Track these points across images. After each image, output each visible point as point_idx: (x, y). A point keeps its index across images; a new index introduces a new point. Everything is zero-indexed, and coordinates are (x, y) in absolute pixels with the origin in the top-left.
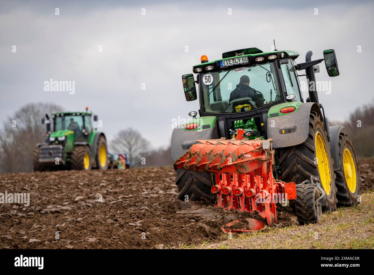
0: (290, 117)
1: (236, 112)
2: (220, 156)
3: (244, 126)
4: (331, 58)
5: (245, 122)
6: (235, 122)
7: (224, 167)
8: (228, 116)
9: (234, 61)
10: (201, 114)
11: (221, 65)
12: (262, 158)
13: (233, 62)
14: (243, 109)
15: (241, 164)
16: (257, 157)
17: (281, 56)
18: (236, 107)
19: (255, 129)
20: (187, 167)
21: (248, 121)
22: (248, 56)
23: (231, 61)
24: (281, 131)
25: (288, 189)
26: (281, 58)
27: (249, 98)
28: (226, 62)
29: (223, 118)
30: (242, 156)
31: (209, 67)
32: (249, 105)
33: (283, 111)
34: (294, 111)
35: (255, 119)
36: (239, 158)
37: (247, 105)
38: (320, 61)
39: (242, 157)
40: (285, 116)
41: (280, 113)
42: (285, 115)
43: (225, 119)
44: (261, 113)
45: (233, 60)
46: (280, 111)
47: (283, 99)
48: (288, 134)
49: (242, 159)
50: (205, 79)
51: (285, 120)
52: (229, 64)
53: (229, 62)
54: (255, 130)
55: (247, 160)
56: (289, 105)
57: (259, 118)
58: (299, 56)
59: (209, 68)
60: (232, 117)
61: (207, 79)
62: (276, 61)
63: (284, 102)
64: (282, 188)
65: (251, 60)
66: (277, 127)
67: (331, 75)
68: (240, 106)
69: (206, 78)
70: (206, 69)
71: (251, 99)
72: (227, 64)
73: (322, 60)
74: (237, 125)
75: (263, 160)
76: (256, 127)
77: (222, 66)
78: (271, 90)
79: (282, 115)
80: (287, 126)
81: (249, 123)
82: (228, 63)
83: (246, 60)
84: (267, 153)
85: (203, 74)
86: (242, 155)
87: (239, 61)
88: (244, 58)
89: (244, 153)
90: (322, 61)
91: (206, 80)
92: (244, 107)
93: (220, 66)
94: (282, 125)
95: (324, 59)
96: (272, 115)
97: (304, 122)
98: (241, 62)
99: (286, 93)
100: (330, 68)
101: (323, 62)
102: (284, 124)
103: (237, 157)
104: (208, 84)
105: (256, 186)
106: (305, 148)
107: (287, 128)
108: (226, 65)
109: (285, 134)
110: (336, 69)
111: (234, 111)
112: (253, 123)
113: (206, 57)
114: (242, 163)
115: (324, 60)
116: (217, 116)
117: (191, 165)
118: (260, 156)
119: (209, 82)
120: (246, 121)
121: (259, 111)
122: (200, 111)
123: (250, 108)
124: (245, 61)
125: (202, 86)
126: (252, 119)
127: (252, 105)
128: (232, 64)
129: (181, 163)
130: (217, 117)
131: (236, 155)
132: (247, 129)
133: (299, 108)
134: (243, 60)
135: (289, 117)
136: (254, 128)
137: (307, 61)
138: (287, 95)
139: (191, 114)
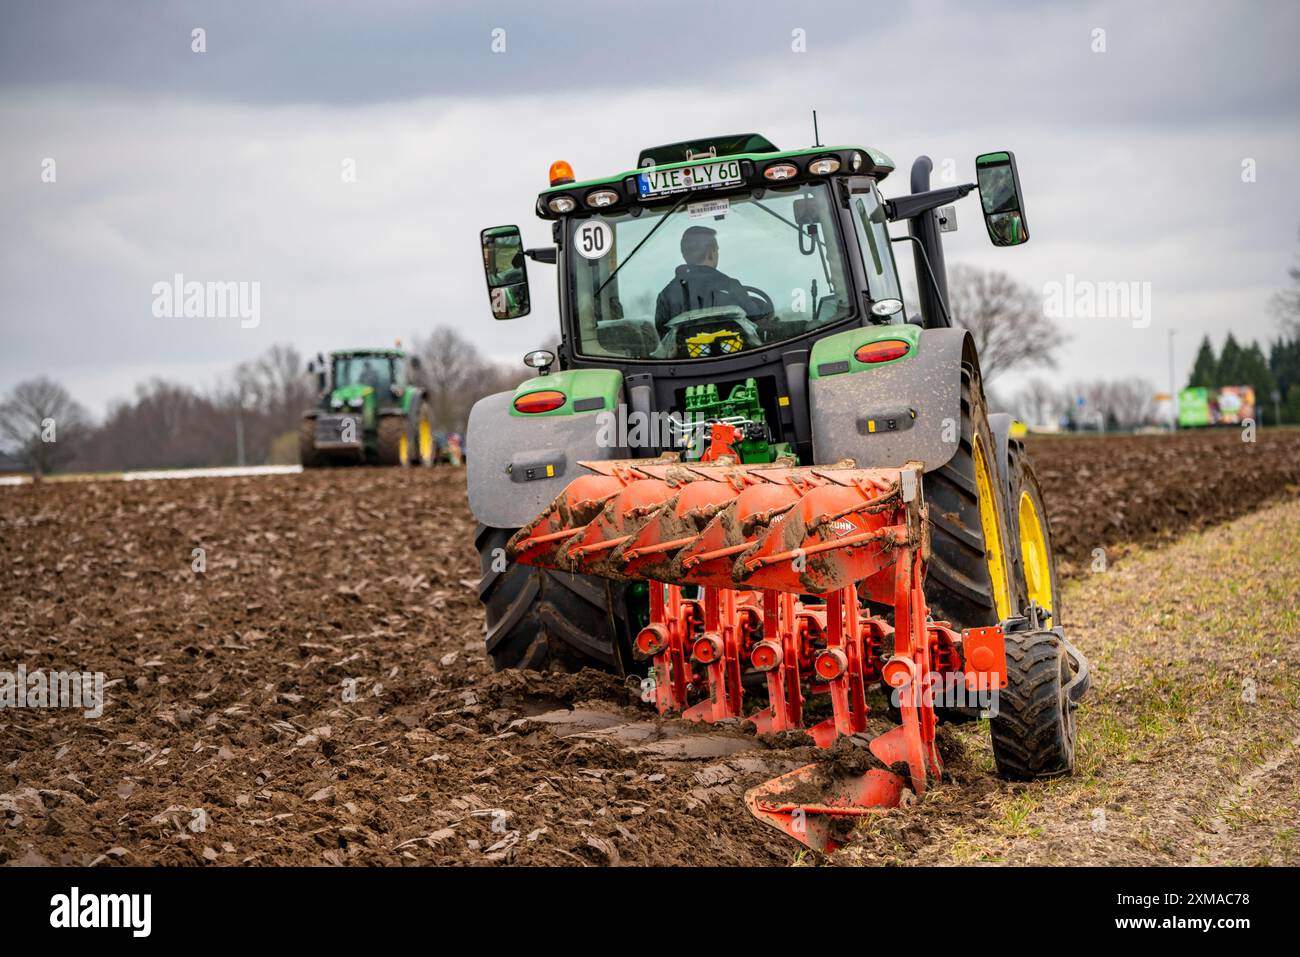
0: (891, 378)
1: (689, 357)
2: (723, 525)
3: (720, 405)
4: (996, 182)
5: (723, 391)
6: (690, 391)
7: (757, 568)
8: (664, 371)
9: (691, 175)
10: (568, 360)
11: (644, 188)
12: (896, 537)
13: (688, 181)
14: (715, 347)
15: (818, 556)
16: (877, 532)
17: (851, 163)
18: (687, 341)
19: (759, 417)
20: (570, 561)
21: (734, 390)
22: (740, 161)
23: (681, 177)
24: (861, 426)
25: (975, 651)
26: (852, 172)
27: (737, 310)
28: (661, 177)
29: (645, 377)
30: (820, 528)
31: (601, 194)
32: (735, 334)
33: (867, 355)
34: (902, 355)
35: (760, 382)
36: (811, 533)
37: (730, 333)
38: (962, 191)
39: (823, 532)
40: (874, 372)
41: (854, 363)
42: (872, 368)
43: (655, 378)
44: (780, 361)
45: (687, 172)
46: (856, 356)
47: (859, 315)
48: (887, 435)
49: (822, 539)
50: (585, 239)
51: (873, 387)
52: (671, 188)
53: (673, 178)
54: (757, 419)
55: (844, 541)
56: (881, 336)
57: (771, 379)
58: (891, 169)
59: (602, 199)
60: (677, 374)
61: (589, 237)
62: (834, 180)
63: (861, 325)
64: (953, 649)
65: (751, 172)
66: (849, 410)
67: (998, 239)
68: (705, 338)
69: (587, 234)
70: (590, 203)
71: (743, 313)
72: (666, 186)
73: (971, 187)
74: (695, 403)
75: (898, 542)
76: (762, 410)
77: (647, 192)
78: (814, 282)
79: (860, 370)
80: (884, 409)
81: (739, 394)
82: (669, 182)
83: (734, 174)
84: (912, 517)
85: (576, 221)
86: (821, 523)
87: (709, 176)
88: (726, 168)
89: (832, 516)
90: (971, 192)
91: (587, 242)
92: (719, 340)
93: (639, 194)
94: (865, 402)
95: (978, 186)
96: (827, 370)
97: (942, 394)
98: (716, 180)
99: (867, 292)
100: (994, 218)
101: (974, 194)
102: (872, 402)
103: (803, 530)
104: (594, 254)
105: (844, 638)
106: (944, 485)
107: (885, 413)
108: (660, 188)
109: (878, 436)
110: (1017, 219)
111: (682, 352)
112: (753, 395)
113: (569, 169)
114: (822, 552)
115: (977, 190)
116: (624, 367)
117: (582, 553)
118: (888, 530)
119: (598, 249)
120: (730, 386)
121: (772, 356)
122: (563, 351)
123: (738, 345)
124: (729, 179)
125: (571, 262)
126: (750, 383)
127: (744, 335)
128: (684, 186)
129: (530, 544)
130: (625, 373)
131: (802, 523)
132: (730, 415)
133: (918, 347)
134: (723, 174)
135: (889, 376)
136: (757, 412)
137: (914, 189)
138: (872, 302)
139: (531, 360)
